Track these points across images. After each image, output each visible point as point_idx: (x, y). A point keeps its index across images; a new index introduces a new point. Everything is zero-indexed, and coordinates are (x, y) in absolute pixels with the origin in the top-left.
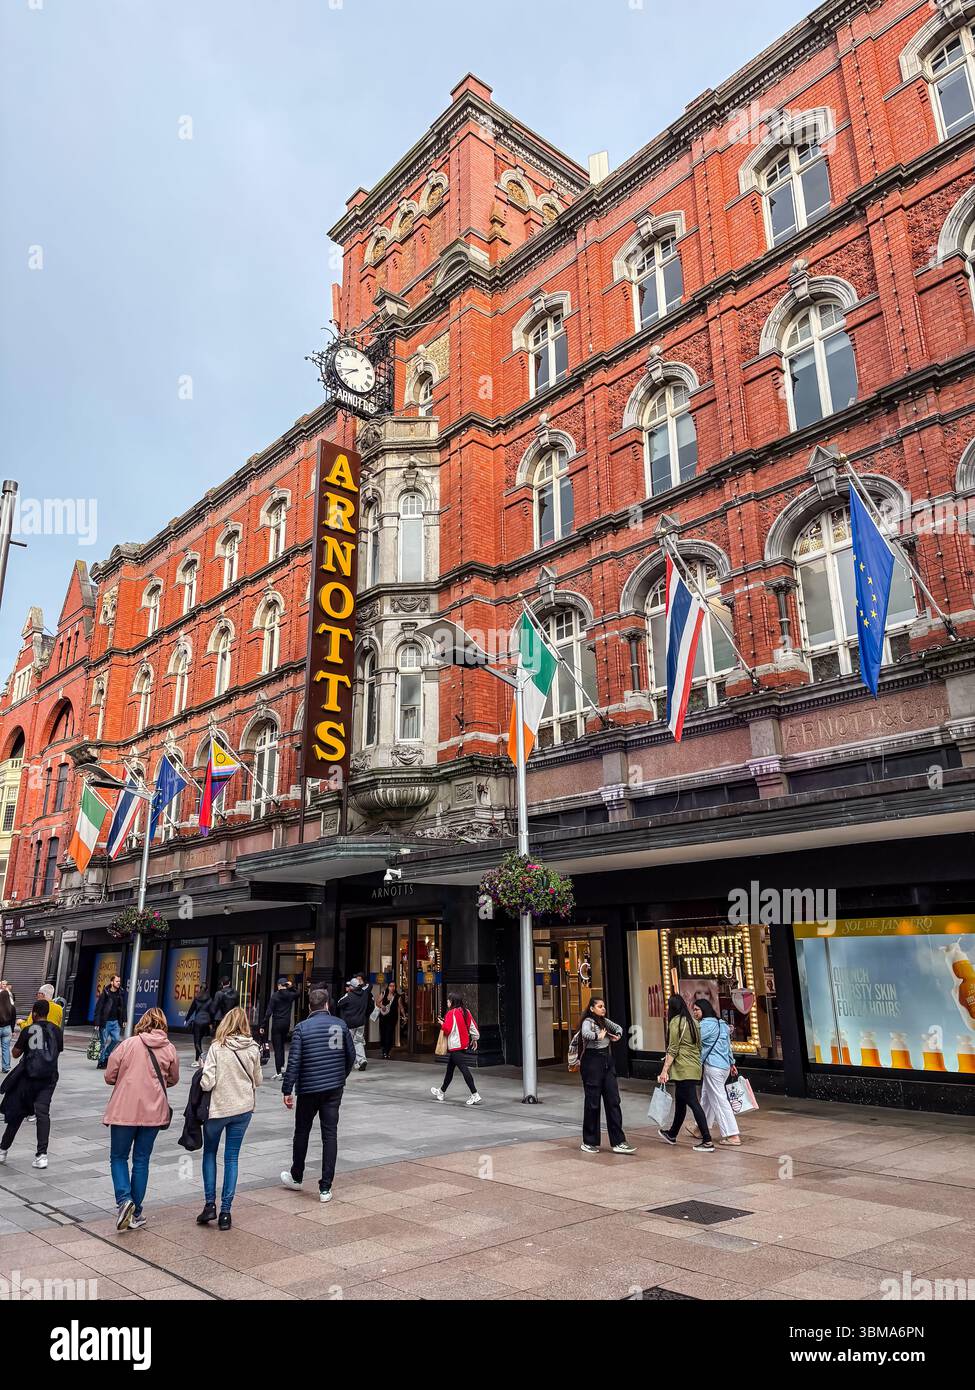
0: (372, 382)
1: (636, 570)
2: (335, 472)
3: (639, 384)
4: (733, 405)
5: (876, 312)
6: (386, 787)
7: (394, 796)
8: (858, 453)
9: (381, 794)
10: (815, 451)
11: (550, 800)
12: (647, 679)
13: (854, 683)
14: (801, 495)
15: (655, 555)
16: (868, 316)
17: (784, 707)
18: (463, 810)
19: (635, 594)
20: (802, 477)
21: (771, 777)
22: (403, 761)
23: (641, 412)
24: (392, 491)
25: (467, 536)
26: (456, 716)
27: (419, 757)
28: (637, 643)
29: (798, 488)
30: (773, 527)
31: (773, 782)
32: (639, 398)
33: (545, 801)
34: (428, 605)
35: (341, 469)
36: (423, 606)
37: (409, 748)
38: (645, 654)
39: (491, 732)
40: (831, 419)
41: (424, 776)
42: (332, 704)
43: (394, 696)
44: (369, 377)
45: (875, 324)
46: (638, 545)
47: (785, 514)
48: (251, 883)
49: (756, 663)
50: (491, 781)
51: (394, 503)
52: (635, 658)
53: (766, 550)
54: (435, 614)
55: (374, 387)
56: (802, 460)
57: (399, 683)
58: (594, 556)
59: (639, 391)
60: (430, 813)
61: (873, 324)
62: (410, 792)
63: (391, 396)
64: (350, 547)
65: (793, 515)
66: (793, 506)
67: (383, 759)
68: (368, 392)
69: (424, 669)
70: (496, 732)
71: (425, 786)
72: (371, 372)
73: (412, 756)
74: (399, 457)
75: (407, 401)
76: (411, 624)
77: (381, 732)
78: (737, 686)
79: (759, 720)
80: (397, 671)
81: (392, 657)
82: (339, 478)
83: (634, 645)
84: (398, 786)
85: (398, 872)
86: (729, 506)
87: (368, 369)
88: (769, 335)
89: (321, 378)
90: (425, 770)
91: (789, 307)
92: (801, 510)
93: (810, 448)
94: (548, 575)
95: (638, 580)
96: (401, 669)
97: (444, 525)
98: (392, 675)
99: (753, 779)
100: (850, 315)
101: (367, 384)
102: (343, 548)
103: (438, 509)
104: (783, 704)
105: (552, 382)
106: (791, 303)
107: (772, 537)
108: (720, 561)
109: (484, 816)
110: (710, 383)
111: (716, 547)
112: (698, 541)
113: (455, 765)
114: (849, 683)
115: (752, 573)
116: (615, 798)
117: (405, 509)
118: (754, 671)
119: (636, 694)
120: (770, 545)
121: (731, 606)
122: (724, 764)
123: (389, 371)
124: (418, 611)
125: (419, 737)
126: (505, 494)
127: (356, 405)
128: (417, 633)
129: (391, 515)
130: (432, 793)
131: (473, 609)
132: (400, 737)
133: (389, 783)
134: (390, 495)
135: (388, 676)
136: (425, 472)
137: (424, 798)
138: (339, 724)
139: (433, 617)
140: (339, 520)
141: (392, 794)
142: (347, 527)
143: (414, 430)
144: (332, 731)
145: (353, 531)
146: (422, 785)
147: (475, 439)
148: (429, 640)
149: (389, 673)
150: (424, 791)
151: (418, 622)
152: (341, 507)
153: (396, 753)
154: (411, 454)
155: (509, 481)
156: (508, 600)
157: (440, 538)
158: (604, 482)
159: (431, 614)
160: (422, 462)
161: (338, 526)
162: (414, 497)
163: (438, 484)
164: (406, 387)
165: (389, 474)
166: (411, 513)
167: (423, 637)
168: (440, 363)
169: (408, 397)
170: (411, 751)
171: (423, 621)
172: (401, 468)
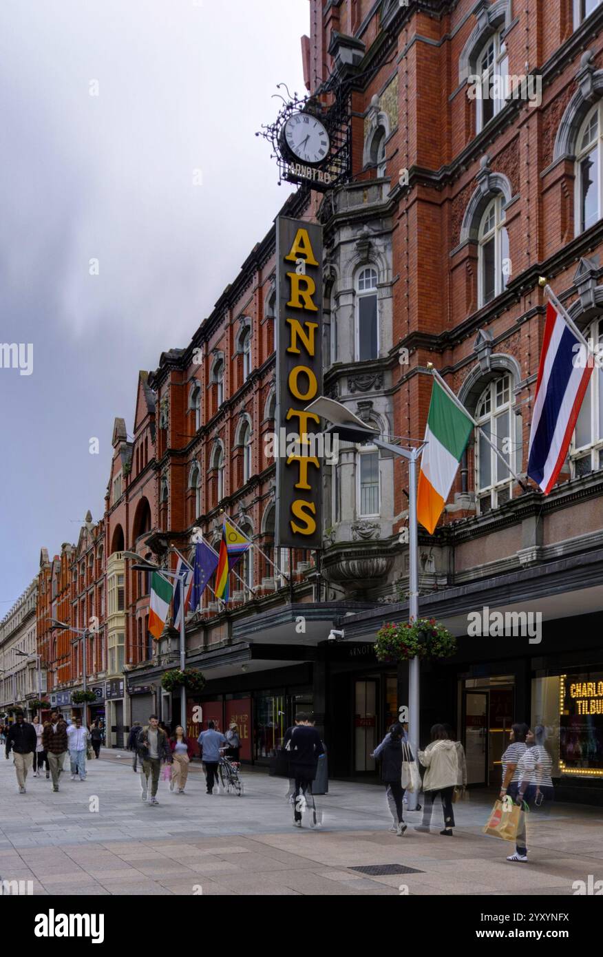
0: (326, 149)
2: (296, 248)
6: (349, 560)
7: (356, 567)
9: (344, 566)
11: (482, 565)
22: (362, 535)
23: (572, 138)
24: (346, 266)
26: (405, 491)
27: (377, 531)
33: (479, 566)
34: (382, 382)
35: (302, 244)
36: (377, 383)
37: (367, 523)
41: (380, 548)
42: (303, 484)
43: (354, 475)
44: (323, 143)
48: (251, 645)
50: (435, 550)
51: (349, 279)
54: (389, 391)
55: (330, 154)
57: (358, 462)
58: (523, 313)
62: (369, 563)
64: (312, 326)
67: (345, 534)
68: (323, 161)
69: (379, 447)
71: (382, 557)
72: (325, 138)
73: (370, 530)
74: (353, 229)
75: (365, 163)
76: (365, 403)
77: (343, 509)
80: (355, 451)
82: (297, 254)
84: (359, 559)
85: (341, 633)
87: (321, 134)
89: (274, 154)
90: (382, 543)
94: (485, 339)
96: (359, 448)
97: (397, 296)
98: (351, 454)
101: (321, 152)
102: (306, 329)
103: (390, 280)
109: (428, 582)
116: (529, 560)
117: (361, 283)
124: (373, 390)
125: (378, 512)
126: (451, 254)
127: (310, 178)
128: (372, 412)
129: (346, 293)
130: (390, 563)
131: (417, 382)
132: (361, 514)
133: (351, 556)
134: (344, 272)
135: (348, 456)
136: (378, 242)
137: (383, 568)
138: (310, 502)
139: (388, 394)
140: (301, 299)
141: (354, 565)
142: (310, 305)
143: (365, 196)
144: (305, 509)
145: (315, 309)
146: (380, 557)
147: (420, 196)
148: (383, 417)
149: (348, 453)
150: (382, 562)
151: (373, 400)
152: (303, 285)
153: (355, 528)
154: (365, 223)
155: (454, 240)
156: (453, 369)
157: (393, 310)
158: (534, 227)
159: (385, 392)
160: (375, 231)
161: (300, 306)
162: (369, 270)
163: (391, 253)
164: (365, 148)
165: (343, 249)
166: (366, 288)
167: (378, 415)
168: (391, 114)
169: (367, 158)
170: (369, 526)
171: (377, 399)
172: (354, 240)
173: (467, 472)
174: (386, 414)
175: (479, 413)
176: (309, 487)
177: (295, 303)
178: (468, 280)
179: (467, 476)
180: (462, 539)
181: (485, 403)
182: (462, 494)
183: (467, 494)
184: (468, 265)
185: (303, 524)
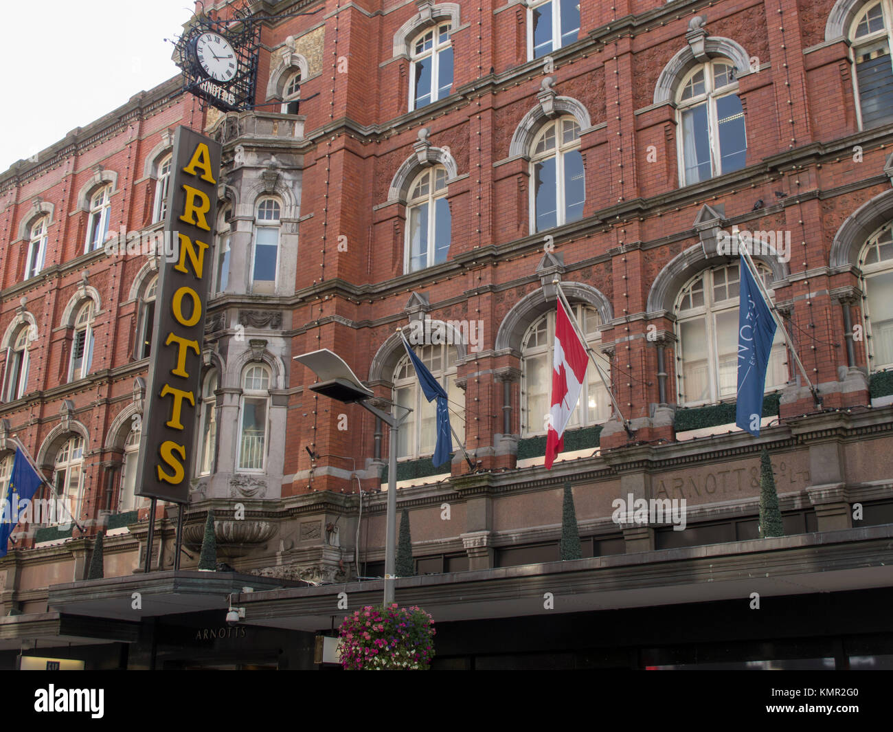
0: (233, 71)
1: (514, 307)
2: (195, 162)
3: (528, 114)
4: (624, 150)
5: (766, 81)
6: (223, 520)
7: (231, 530)
8: (743, 217)
9: (217, 528)
10: (702, 208)
12: (519, 422)
13: (724, 443)
14: (686, 252)
15: (536, 294)
16: (760, 84)
17: (656, 462)
18: (309, 550)
19: (513, 333)
20: (688, 233)
21: (639, 531)
22: (245, 492)
23: (528, 142)
24: (248, 192)
25: (330, 250)
26: (307, 448)
27: (262, 489)
28: (510, 384)
29: (683, 244)
30: (657, 279)
31: (641, 536)
32: (528, 127)
34: (280, 322)
35: (201, 159)
36: (274, 322)
37: (251, 479)
38: (518, 395)
39: (344, 468)
40: (721, 179)
41: (265, 510)
42: (175, 423)
43: (236, 420)
44: (231, 65)
45: (766, 93)
46: (518, 281)
47: (670, 268)
48: (62, 615)
49: (632, 416)
51: (249, 206)
52: (507, 399)
53: (649, 303)
54: (288, 333)
55: (236, 76)
56: (689, 215)
57: (242, 406)
58: (471, 287)
59: (529, 121)
60: (269, 551)
61: (764, 92)
63: (253, 88)
64: (203, 246)
65: (676, 270)
66: (678, 260)
67: (221, 489)
68: (229, 82)
69: (270, 393)
70: (349, 468)
71: (266, 521)
72: (234, 61)
73: (253, 487)
74: (260, 157)
75: (269, 94)
76: (260, 341)
78: (610, 437)
79: (633, 473)
80: (241, 393)
81: (236, 377)
82: (196, 168)
83: (507, 385)
85: (242, 612)
86: (615, 253)
87: (230, 56)
88: (664, 85)
90: (266, 503)
91: (686, 61)
92: (686, 265)
93: (697, 205)
94: (419, 302)
95: (517, 316)
96: (246, 391)
97: (304, 235)
98: (236, 397)
99: (621, 532)
100: (744, 80)
101: (229, 73)
102: (196, 247)
103: (298, 217)
104: (656, 459)
105: (434, 96)
106: (687, 58)
107: (656, 289)
108: (603, 308)
109: (332, 558)
110: (603, 124)
111: (599, 293)
112: (581, 284)
113: (303, 501)
114: (720, 443)
115: (635, 323)
116: (477, 545)
117: (262, 213)
118: (630, 423)
119: (507, 438)
120: (653, 296)
121: (610, 354)
122: (593, 515)
123: (252, 60)
124: (269, 328)
125: (261, 467)
126: (375, 208)
127: (215, 95)
128: (266, 352)
129: (245, 219)
130: (274, 529)
131: (333, 331)
132: (241, 467)
133: (226, 515)
134: (245, 197)
135: (232, 397)
136: (286, 176)
137: (265, 534)
138: (181, 446)
139: (285, 336)
140: (195, 215)
141: (229, 527)
142: (203, 224)
143: (275, 128)
144: (175, 453)
145: (208, 229)
146: (262, 520)
147: (347, 146)
148: (279, 361)
149: (232, 394)
150: (265, 526)
151: (268, 339)
152: (198, 201)
153: (235, 483)
154: (273, 154)
155: (381, 195)
156: (371, 324)
157: (299, 249)
158: (486, 210)
159: (283, 333)
160: (283, 164)
161: (193, 222)
162: (272, 201)
163: (300, 190)
164: (270, 80)
165: (247, 175)
166: (267, 219)
167: (273, 357)
168: (311, 59)
169: (272, 90)
170: (252, 482)
171: (273, 339)
172: (259, 168)
173: (381, 436)
174: (282, 358)
175: (398, 375)
176: (181, 427)
177: (188, 218)
178: (395, 239)
179: (381, 441)
180: (376, 511)
181: (407, 365)
182: (374, 461)
183: (380, 461)
184: (396, 223)
185: (171, 471)
